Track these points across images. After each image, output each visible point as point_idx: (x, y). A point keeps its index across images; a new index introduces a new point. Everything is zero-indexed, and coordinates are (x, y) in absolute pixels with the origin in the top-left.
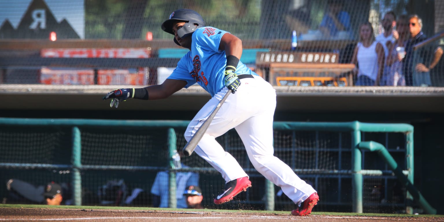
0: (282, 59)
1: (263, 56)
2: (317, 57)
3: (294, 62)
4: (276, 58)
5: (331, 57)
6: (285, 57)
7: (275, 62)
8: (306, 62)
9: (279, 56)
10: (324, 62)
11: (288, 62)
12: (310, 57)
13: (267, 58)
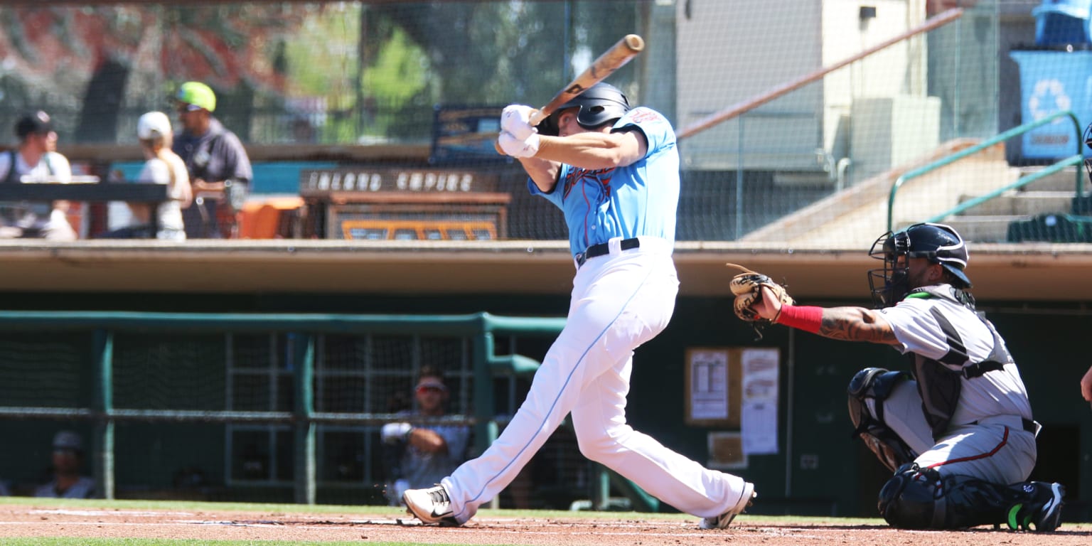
0: (356, 183)
1: (313, 178)
2: (431, 180)
3: (382, 189)
4: (342, 182)
5: (461, 179)
6: (363, 179)
7: (342, 189)
8: (408, 189)
9: (349, 180)
10: (445, 190)
11: (368, 189)
12: (416, 180)
13: (324, 182)
